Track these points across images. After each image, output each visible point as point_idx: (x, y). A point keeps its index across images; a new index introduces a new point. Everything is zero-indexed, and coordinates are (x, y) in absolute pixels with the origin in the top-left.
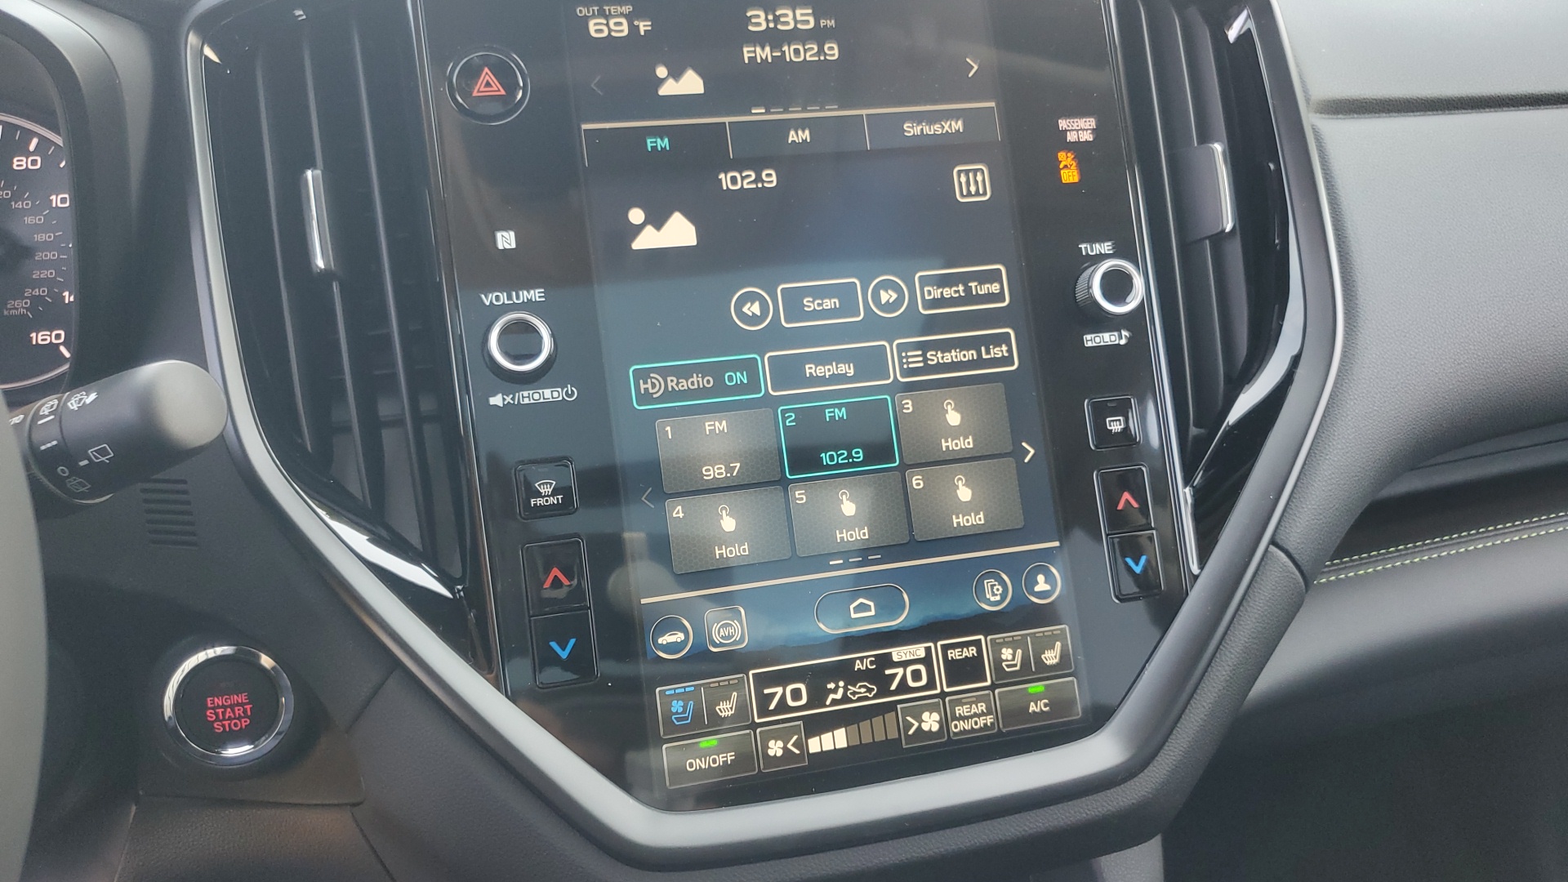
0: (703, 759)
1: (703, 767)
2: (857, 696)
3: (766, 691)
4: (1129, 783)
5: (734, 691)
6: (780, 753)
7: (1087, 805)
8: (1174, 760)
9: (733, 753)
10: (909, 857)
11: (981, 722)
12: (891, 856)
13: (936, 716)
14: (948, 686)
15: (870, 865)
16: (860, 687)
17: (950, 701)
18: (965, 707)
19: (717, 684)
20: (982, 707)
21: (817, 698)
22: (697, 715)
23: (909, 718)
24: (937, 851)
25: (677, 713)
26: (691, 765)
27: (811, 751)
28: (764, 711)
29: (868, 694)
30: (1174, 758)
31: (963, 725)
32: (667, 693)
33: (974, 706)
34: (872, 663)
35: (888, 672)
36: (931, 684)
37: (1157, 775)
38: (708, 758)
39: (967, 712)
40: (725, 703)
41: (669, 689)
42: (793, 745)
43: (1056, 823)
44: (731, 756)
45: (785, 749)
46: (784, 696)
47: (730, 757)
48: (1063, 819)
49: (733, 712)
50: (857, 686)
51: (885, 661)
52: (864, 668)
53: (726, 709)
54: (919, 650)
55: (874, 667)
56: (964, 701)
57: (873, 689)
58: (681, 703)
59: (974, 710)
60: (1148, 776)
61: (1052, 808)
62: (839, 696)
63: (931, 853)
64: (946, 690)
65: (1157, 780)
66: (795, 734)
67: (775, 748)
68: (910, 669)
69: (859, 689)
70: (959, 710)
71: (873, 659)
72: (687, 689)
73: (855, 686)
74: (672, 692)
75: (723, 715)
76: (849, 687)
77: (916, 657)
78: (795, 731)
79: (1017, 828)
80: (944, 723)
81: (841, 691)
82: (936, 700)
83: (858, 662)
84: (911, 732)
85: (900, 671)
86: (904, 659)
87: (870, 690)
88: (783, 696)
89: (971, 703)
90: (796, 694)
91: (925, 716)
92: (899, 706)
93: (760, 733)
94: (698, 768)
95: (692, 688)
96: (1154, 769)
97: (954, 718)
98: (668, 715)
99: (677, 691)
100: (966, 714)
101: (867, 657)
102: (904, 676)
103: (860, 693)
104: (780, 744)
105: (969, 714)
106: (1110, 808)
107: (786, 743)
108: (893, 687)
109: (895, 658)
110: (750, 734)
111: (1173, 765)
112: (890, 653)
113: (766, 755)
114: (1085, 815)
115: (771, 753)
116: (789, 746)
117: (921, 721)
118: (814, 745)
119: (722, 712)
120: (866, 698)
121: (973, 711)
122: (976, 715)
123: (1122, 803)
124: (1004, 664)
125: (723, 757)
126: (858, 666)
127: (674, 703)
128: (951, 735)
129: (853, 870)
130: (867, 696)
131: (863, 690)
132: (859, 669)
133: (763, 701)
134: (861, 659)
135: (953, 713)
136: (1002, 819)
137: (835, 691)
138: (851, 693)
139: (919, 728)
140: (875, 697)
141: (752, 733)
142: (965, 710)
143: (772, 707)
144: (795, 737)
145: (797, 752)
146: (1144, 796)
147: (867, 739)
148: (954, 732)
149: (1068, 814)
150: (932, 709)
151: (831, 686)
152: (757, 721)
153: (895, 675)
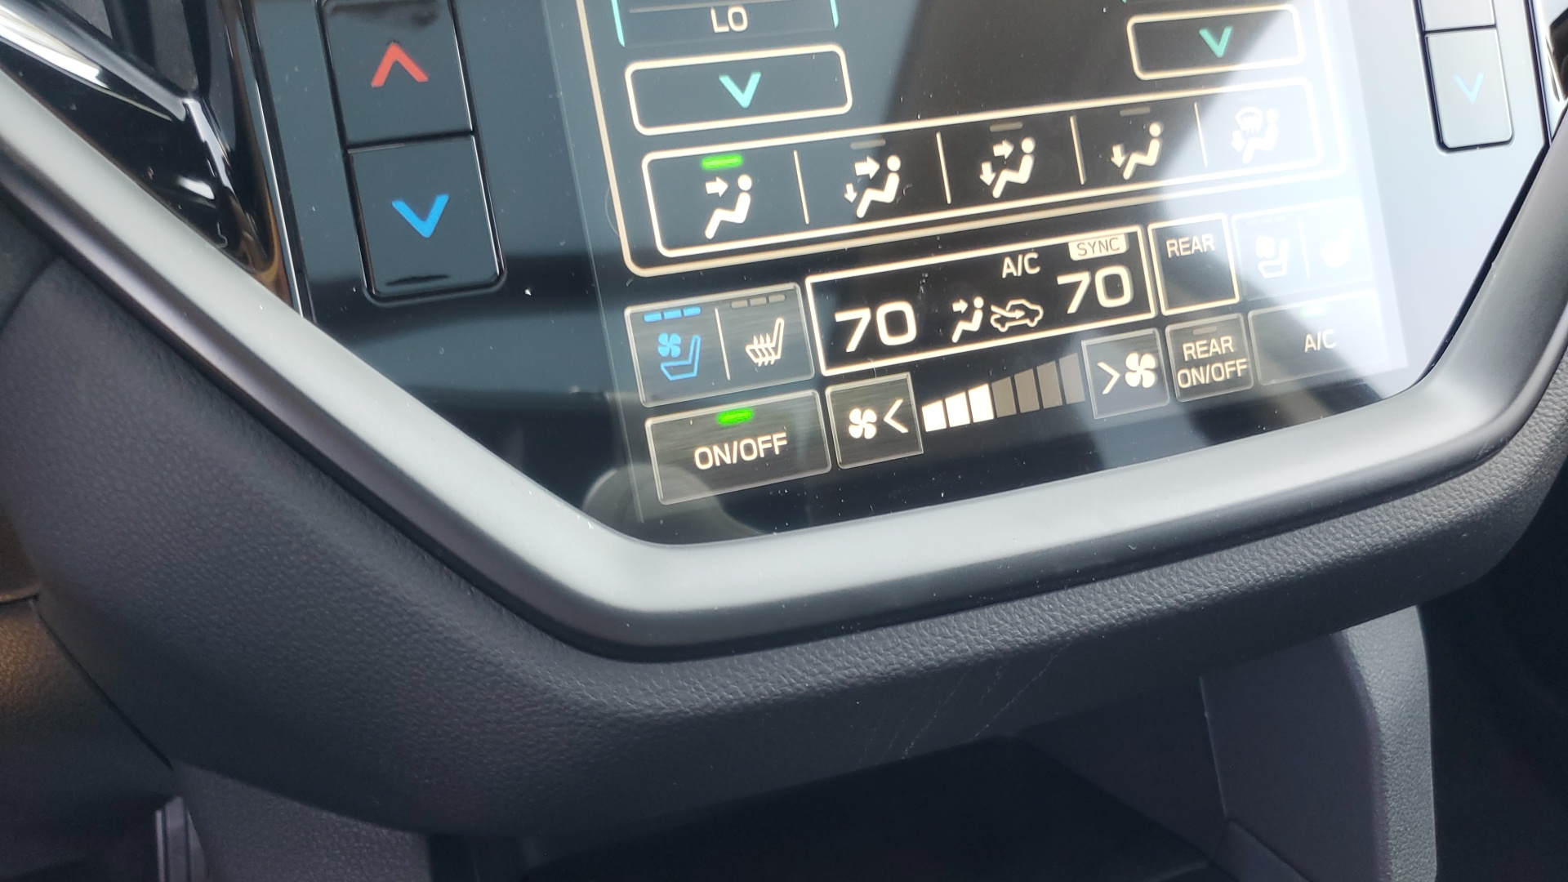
0: (726, 446)
1: (728, 461)
2: (1008, 325)
3: (841, 317)
4: (1487, 464)
5: (778, 315)
6: (871, 433)
7: (1425, 506)
8: (1555, 425)
9: (784, 435)
10: (1134, 610)
11: (1227, 370)
12: (1101, 610)
13: (1149, 361)
14: (1170, 305)
15: (1064, 629)
16: (1014, 308)
17: (1174, 333)
18: (1198, 343)
19: (745, 303)
20: (1227, 343)
21: (935, 330)
22: (711, 362)
23: (1102, 365)
24: (1181, 597)
25: (669, 358)
26: (704, 458)
27: (929, 428)
28: (836, 355)
29: (1027, 321)
30: (1554, 421)
31: (1197, 377)
32: (648, 318)
33: (1213, 341)
34: (1032, 263)
35: (1062, 280)
36: (1139, 303)
37: (1529, 450)
38: (735, 444)
39: (1203, 352)
40: (761, 338)
41: (651, 311)
42: (896, 417)
43: (1377, 539)
44: (779, 439)
45: (881, 425)
46: (872, 326)
47: (778, 441)
48: (1387, 531)
49: (779, 357)
50: (1008, 307)
51: (1057, 260)
52: (1020, 274)
53: (765, 350)
54: (1114, 240)
55: (1037, 270)
56: (1196, 332)
57: (1036, 313)
58: (676, 339)
59: (1215, 348)
60: (1516, 453)
61: (1368, 511)
62: (974, 325)
63: (1171, 601)
64: (1166, 312)
65: (1531, 459)
66: (899, 396)
67: (862, 424)
68: (1101, 274)
69: (1011, 312)
70: (1192, 350)
71: (1035, 256)
72: (688, 312)
73: (1003, 306)
74: (658, 317)
75: (759, 361)
76: (994, 308)
77: (1111, 252)
78: (897, 390)
79: (1315, 550)
80: (1165, 374)
81: (978, 316)
82: (1149, 331)
83: (1008, 261)
84: (1106, 391)
85: (1083, 278)
86: (1090, 255)
87: (1030, 314)
88: (872, 328)
89: (1208, 336)
90: (896, 323)
91: (1132, 360)
92: (1084, 343)
93: (833, 395)
94: (718, 464)
95: (697, 311)
96: (1525, 439)
97: (1184, 364)
98: (652, 362)
99: (668, 315)
100: (1200, 356)
101: (1024, 252)
102: (1092, 288)
103: (1014, 319)
104: (871, 415)
105: (1206, 355)
106: (1461, 509)
107: (881, 414)
108: (1073, 308)
109: (1075, 255)
110: (813, 398)
111: (1553, 432)
112: (1065, 246)
113: (845, 439)
114: (1421, 523)
115: (855, 432)
116: (888, 419)
117: (1124, 370)
118: (934, 417)
119: (757, 356)
120: (1024, 329)
121: (1212, 350)
122: (1218, 358)
123: (1478, 501)
124: (1261, 266)
125: (764, 442)
126: (1008, 269)
127: (663, 338)
128: (1178, 393)
129: (1034, 639)
130: (1026, 325)
131: (1019, 314)
132: (1010, 275)
133: (837, 335)
134: (1014, 256)
135: (1180, 354)
136: (1288, 534)
137: (967, 315)
138: (997, 320)
139: (1122, 380)
140: (1041, 326)
141: (818, 396)
142: (1199, 350)
143: (852, 346)
144: (898, 403)
145: (903, 430)
146: (1512, 487)
147: (1029, 405)
148: (1181, 389)
149: (1395, 522)
150: (1142, 347)
151: (960, 306)
152: (827, 372)
153: (1076, 285)
